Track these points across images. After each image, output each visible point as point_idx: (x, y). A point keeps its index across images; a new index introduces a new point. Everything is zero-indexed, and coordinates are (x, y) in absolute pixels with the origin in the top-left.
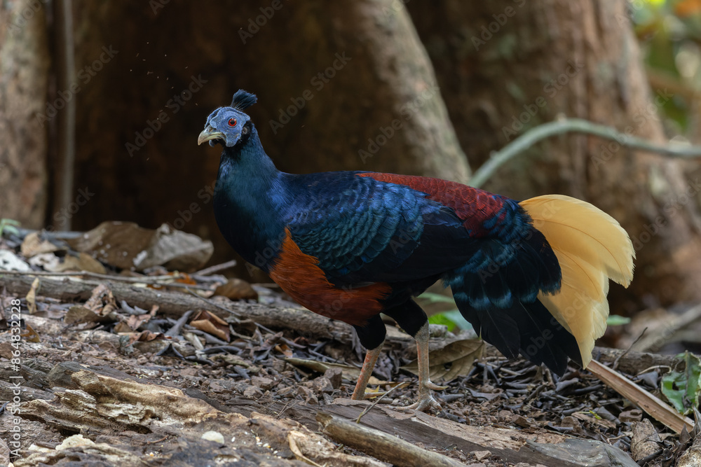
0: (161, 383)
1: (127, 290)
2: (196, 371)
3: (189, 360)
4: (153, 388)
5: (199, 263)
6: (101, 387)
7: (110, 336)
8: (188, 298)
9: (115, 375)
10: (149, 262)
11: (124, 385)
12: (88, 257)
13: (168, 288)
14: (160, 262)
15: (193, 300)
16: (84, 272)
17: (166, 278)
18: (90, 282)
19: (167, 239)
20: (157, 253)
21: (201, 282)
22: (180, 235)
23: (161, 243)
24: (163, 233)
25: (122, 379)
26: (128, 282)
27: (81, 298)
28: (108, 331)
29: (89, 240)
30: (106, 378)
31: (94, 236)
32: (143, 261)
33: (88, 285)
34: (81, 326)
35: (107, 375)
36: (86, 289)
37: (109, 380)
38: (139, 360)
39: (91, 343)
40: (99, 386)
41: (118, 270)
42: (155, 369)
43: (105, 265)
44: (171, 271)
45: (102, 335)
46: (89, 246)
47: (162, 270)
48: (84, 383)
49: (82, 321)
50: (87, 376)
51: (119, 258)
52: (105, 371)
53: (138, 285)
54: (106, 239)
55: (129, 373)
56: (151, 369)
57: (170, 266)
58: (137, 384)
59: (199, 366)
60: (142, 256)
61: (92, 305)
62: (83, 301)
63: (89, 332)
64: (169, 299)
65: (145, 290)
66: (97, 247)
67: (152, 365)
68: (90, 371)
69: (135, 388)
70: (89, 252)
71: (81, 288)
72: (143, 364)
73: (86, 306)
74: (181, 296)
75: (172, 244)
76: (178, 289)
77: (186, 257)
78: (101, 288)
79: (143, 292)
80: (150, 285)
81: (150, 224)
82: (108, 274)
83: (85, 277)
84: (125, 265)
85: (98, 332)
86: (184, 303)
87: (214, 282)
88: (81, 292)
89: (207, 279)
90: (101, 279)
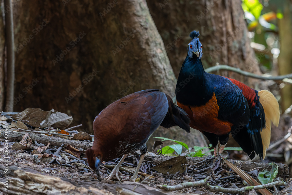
0: (51, 175)
1: (37, 136)
2: (65, 170)
3: (63, 165)
4: (48, 177)
5: (67, 125)
6: (27, 177)
7: (30, 155)
8: (62, 139)
9: (32, 172)
10: (46, 125)
11: (36, 176)
12: (21, 122)
13: (54, 135)
14: (51, 125)
15: (65, 140)
16: (19, 129)
17: (54, 131)
18: (22, 133)
19: (54, 115)
20: (50, 121)
21: (67, 133)
22: (59, 113)
23: (51, 117)
24: (52, 113)
25: (35, 173)
26: (37, 133)
27: (18, 139)
28: (29, 153)
29: (21, 115)
30: (29, 173)
31: (24, 114)
32: (43, 124)
33: (21, 134)
34: (18, 151)
35: (29, 172)
36: (20, 136)
37: (30, 174)
38: (42, 165)
39: (22, 158)
40: (26, 176)
41: (34, 128)
42: (49, 169)
43: (28, 126)
44: (55, 128)
45: (27, 155)
46: (21, 118)
47: (52, 128)
48: (20, 175)
49: (18, 149)
50: (21, 172)
51: (33, 123)
52: (28, 170)
53: (42, 134)
54: (28, 115)
55: (38, 171)
56: (47, 169)
57: (55, 126)
58: (41, 175)
59: (67, 168)
60: (44, 121)
61: (23, 143)
62: (19, 141)
63: (21, 154)
64: (55, 140)
65: (45, 136)
66: (25, 118)
67: (48, 168)
68: (22, 170)
69: (40, 177)
70: (21, 121)
71: (18, 135)
72: (44, 167)
73: (20, 143)
74: (59, 138)
75: (56, 117)
76: (58, 136)
77: (62, 122)
78: (26, 135)
79: (44, 137)
80: (46, 134)
81: (46, 108)
82: (29, 130)
83: (20, 131)
84: (36, 126)
85: (25, 154)
86: (61, 142)
87: (73, 133)
88: (18, 137)
89: (71, 132)
90: (26, 132)
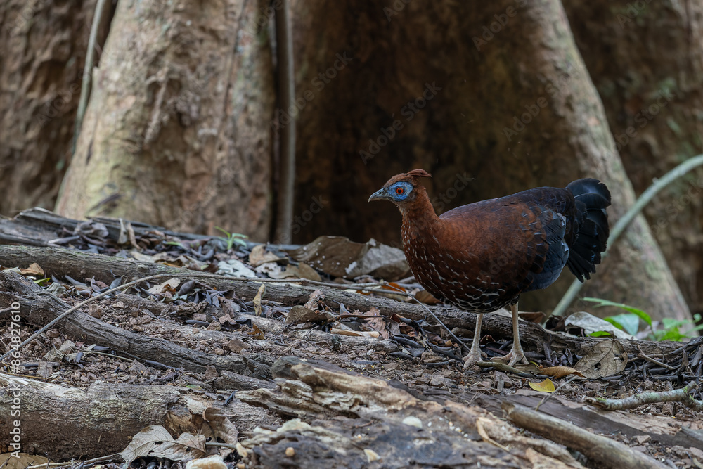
0: (368, 375)
1: (340, 295)
2: (397, 364)
3: (393, 356)
4: (361, 380)
5: (402, 272)
6: (317, 378)
7: (324, 334)
8: (391, 301)
9: (328, 368)
10: (358, 271)
11: (336, 377)
12: (306, 266)
13: (375, 293)
14: (368, 271)
15: (397, 303)
16: (302, 279)
17: (375, 285)
18: (308, 288)
19: (374, 251)
20: (366, 263)
21: (401, 288)
22: (385, 248)
23: (369, 255)
24: (370, 246)
25: (335, 372)
26: (340, 288)
27: (301, 300)
28: (324, 330)
29: (307, 251)
30: (321, 370)
31: (312, 248)
32: (353, 270)
33: (306, 290)
34: (300, 326)
35: (322, 368)
36: (304, 294)
37: (324, 373)
38: (349, 355)
39: (308, 340)
40: (316, 378)
41: (333, 278)
42: (363, 363)
43: (321, 273)
44: (377, 279)
45: (318, 333)
46: (307, 256)
47: (370, 278)
48: (302, 375)
49: (300, 322)
50: (305, 369)
51: (333, 268)
52: (320, 364)
53: (348, 291)
54: (321, 251)
55: (341, 366)
56: (360, 363)
57: (376, 275)
58: (347, 376)
59: (401, 361)
60: (354, 265)
61: (310, 305)
62: (302, 304)
63: (306, 331)
64: (375, 303)
65: (355, 295)
66: (314, 258)
67: (360, 360)
68: (308, 365)
69: (346, 379)
70: (307, 262)
71: (300, 293)
72: (353, 359)
73: (305, 306)
74: (386, 300)
75: (378, 255)
76: (383, 294)
77: (391, 267)
78: (317, 293)
79: (353, 296)
80: (359, 291)
81: (359, 237)
82: (323, 281)
83: (304, 283)
84: (338, 273)
85: (315, 331)
86: (389, 307)
87: (414, 288)
88: (301, 296)
89: (409, 286)
90: (317, 285)
